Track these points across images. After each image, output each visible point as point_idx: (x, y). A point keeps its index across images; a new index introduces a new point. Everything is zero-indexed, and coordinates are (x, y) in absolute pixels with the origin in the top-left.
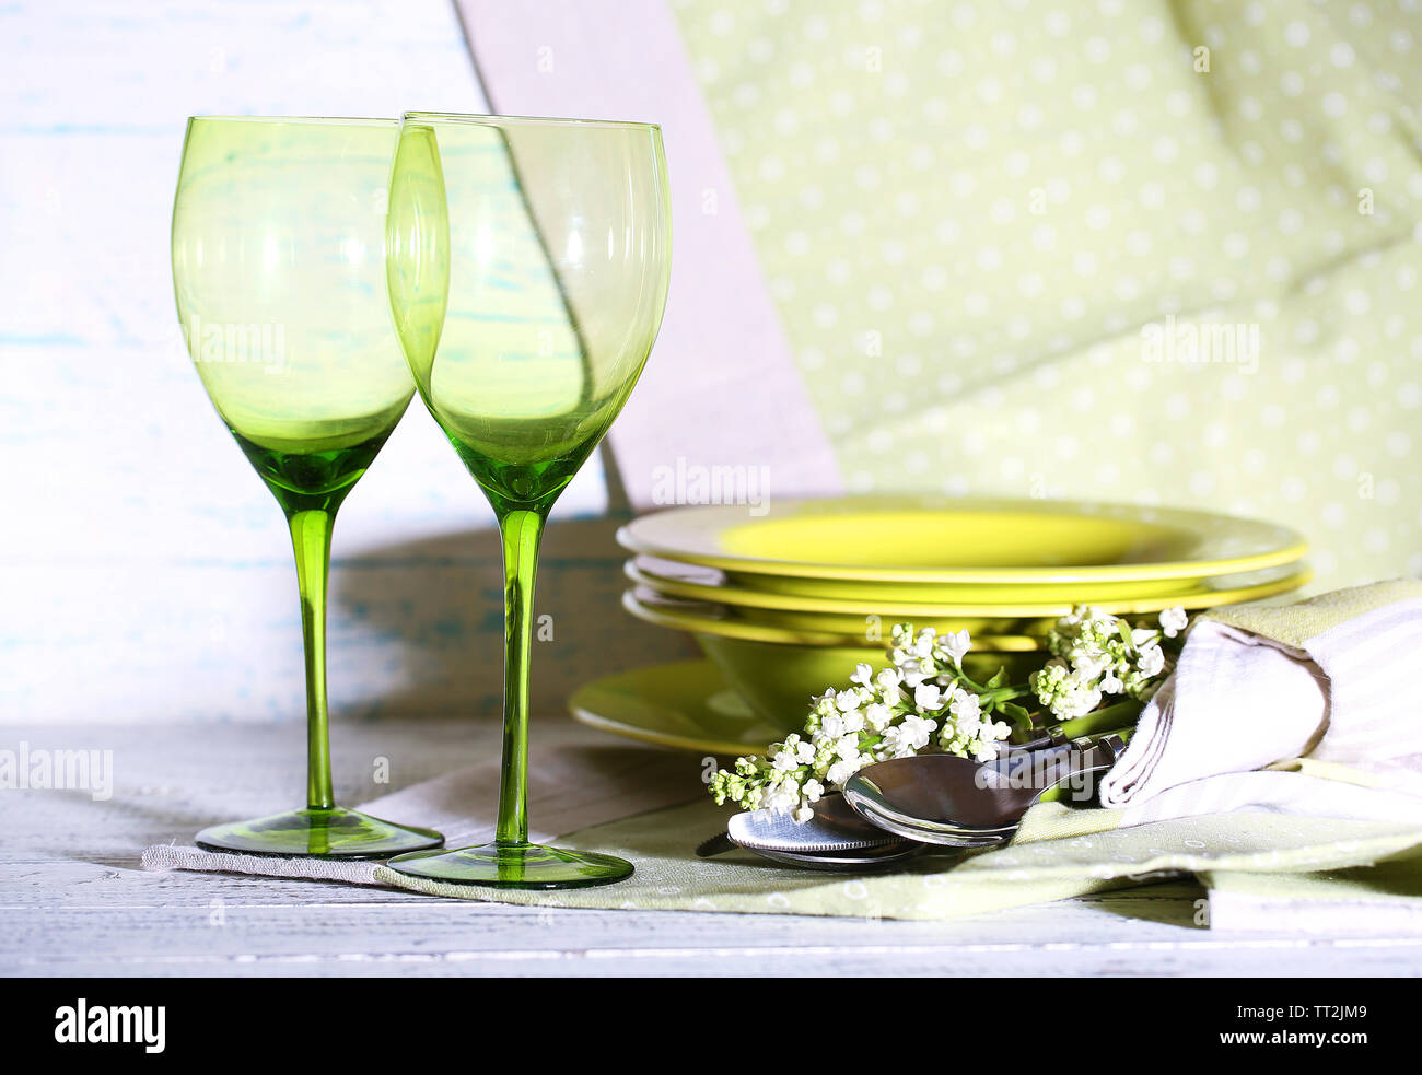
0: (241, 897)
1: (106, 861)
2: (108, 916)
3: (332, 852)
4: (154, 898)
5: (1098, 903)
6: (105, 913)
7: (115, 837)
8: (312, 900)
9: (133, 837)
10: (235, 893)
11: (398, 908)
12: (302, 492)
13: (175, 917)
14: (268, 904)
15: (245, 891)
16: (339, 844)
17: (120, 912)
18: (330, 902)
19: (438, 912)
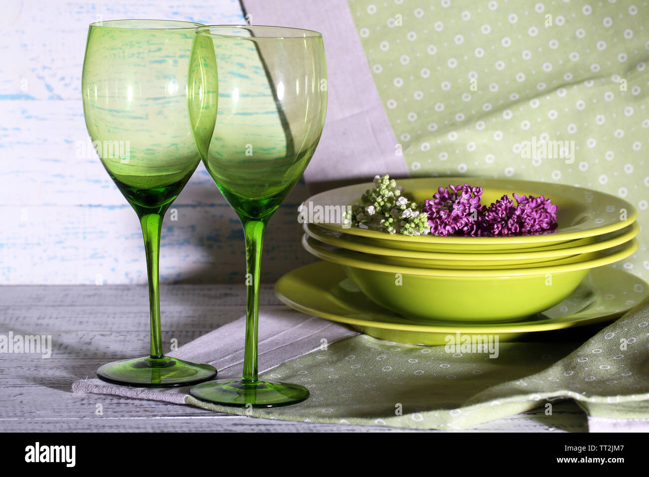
0: (121, 412)
1: (54, 386)
2: (58, 425)
3: (162, 382)
4: (79, 412)
5: (535, 416)
6: (57, 423)
7: (58, 368)
8: (155, 413)
9: (66, 368)
10: (118, 409)
11: (197, 419)
12: (147, 207)
13: (90, 425)
14: (135, 417)
15: (123, 408)
16: (165, 378)
17: (64, 422)
18: (164, 416)
19: (217, 422)
